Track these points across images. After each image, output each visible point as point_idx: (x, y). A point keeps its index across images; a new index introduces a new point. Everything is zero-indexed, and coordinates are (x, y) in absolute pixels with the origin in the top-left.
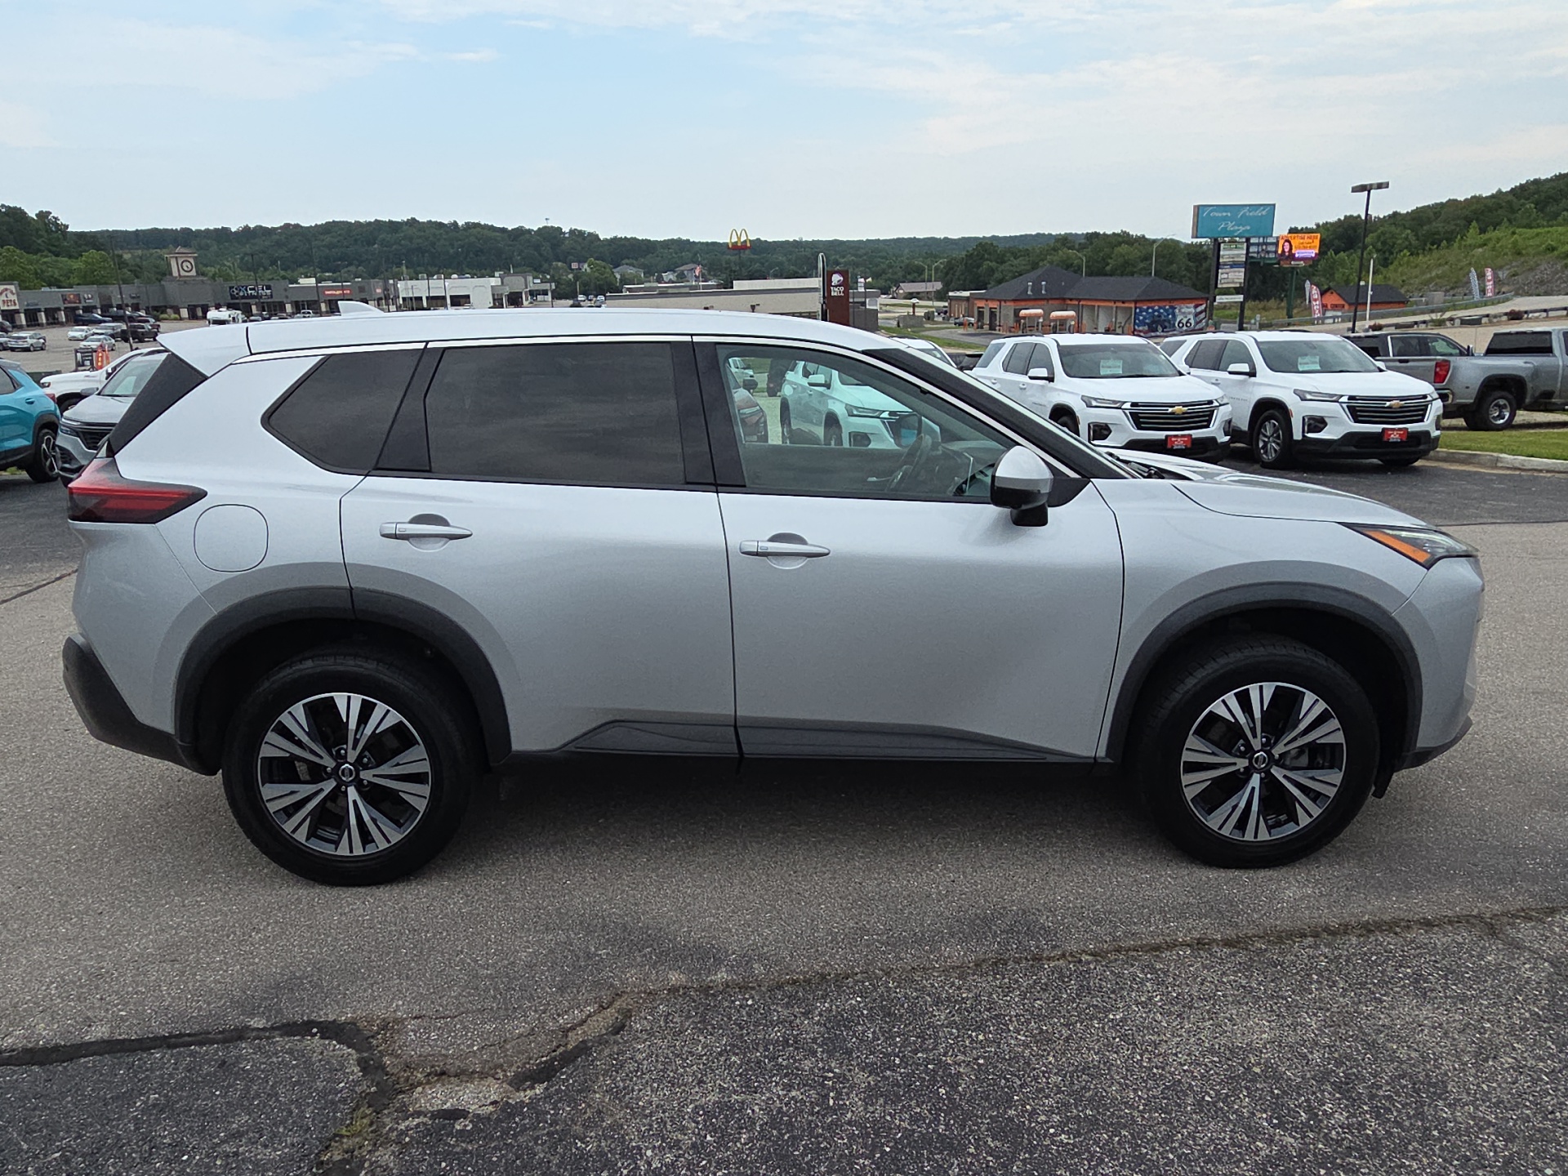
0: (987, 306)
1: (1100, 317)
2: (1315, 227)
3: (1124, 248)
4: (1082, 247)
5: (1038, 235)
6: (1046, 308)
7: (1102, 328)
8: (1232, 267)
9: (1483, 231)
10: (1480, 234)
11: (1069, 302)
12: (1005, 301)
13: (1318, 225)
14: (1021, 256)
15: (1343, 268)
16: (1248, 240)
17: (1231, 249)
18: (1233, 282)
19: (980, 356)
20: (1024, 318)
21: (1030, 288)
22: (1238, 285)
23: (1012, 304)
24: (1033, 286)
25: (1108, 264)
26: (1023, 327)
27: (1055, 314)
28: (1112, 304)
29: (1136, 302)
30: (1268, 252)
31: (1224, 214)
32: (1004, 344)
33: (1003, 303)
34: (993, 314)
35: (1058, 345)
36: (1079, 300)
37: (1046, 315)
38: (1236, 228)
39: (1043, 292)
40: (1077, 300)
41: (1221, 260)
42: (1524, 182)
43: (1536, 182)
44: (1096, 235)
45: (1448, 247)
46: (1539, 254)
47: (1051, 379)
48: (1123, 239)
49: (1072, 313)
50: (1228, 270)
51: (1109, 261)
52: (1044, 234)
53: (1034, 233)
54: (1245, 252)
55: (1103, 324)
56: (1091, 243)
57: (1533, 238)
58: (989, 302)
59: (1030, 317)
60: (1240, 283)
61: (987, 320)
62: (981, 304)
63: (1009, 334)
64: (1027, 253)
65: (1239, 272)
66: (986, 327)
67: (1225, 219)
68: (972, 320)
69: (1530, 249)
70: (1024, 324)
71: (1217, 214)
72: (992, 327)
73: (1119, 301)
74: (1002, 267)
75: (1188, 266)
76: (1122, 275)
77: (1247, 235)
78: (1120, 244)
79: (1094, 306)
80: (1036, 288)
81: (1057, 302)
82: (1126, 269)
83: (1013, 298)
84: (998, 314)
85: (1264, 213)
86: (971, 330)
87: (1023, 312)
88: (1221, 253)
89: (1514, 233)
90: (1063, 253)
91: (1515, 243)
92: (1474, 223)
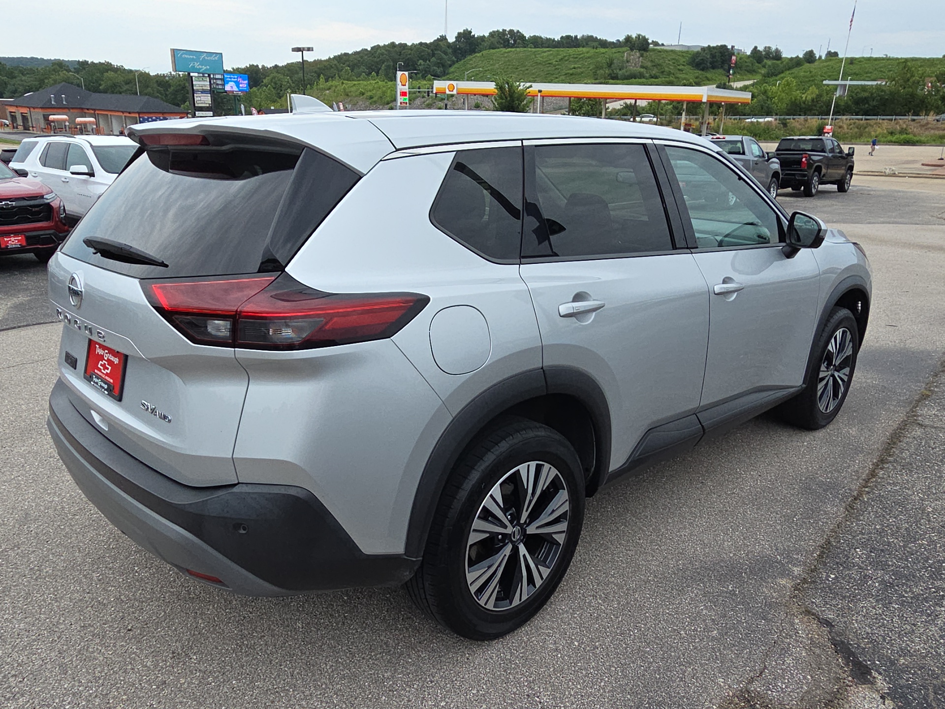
0: (19, 112)
1: (114, 124)
2: (232, 70)
3: (111, 74)
4: (77, 71)
5: (32, 58)
6: (69, 114)
7: (117, 132)
8: (202, 93)
9: (327, 80)
10: (326, 82)
11: (87, 111)
12: (34, 108)
13: (233, 69)
14: (28, 74)
15: (256, 97)
16: (209, 76)
17: (200, 81)
18: (205, 103)
19: (15, 151)
20: (53, 121)
21: (53, 99)
22: (208, 105)
23: (40, 110)
24: (55, 98)
25: (100, 85)
26: (52, 128)
27: (79, 120)
28: (121, 114)
29: (139, 113)
30: (218, 84)
31: (191, 57)
32: (38, 142)
33: (32, 110)
34: (24, 118)
35: (91, 145)
36: (95, 110)
37: (72, 121)
38: (200, 67)
39: (64, 103)
40: (92, 109)
41: (195, 88)
42: (340, 54)
43: (346, 54)
44: (86, 63)
45: (311, 89)
46: (356, 96)
47: (92, 174)
48: (106, 67)
49: (92, 119)
50: (200, 95)
51: (102, 82)
52: (37, 58)
53: (29, 57)
54: (208, 83)
55: (116, 129)
56: (84, 69)
57: (352, 87)
58: (19, 108)
59: (58, 121)
60: (209, 104)
61: (20, 122)
62: (13, 109)
63: (42, 134)
64: (31, 71)
65: (208, 96)
66: (21, 128)
67: (193, 60)
68: (7, 122)
69: (352, 93)
70: (54, 126)
71: (186, 56)
72: (26, 128)
73: (126, 112)
74: (13, 81)
75: (158, 89)
76: (113, 93)
77: (209, 73)
78: (107, 71)
79: (107, 115)
80: (58, 99)
81: (76, 111)
82: (114, 89)
83: (41, 106)
84: (29, 117)
85: (216, 58)
86: (7, 130)
87: (52, 117)
88: (194, 83)
89: (343, 83)
90: (63, 74)
91: (344, 89)
92: (322, 76)
